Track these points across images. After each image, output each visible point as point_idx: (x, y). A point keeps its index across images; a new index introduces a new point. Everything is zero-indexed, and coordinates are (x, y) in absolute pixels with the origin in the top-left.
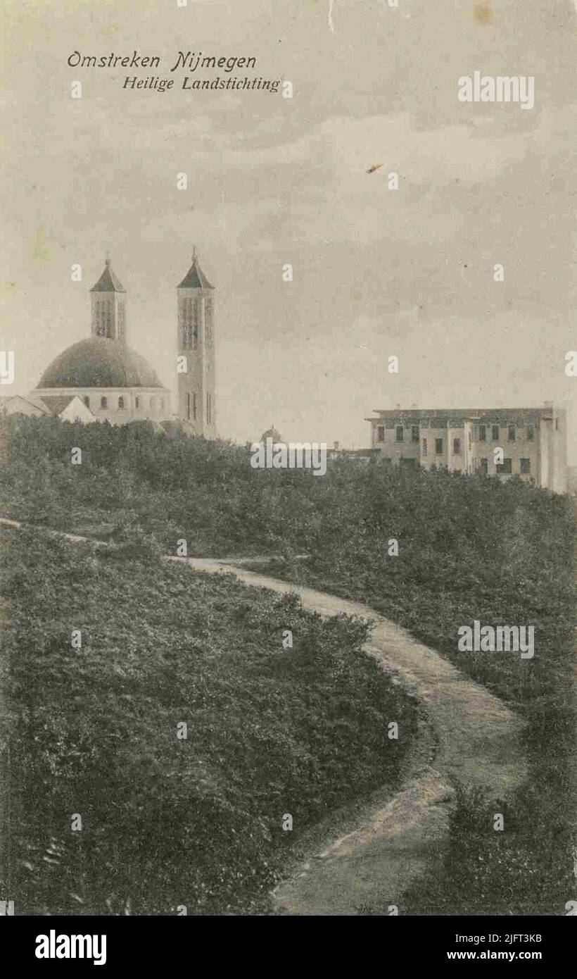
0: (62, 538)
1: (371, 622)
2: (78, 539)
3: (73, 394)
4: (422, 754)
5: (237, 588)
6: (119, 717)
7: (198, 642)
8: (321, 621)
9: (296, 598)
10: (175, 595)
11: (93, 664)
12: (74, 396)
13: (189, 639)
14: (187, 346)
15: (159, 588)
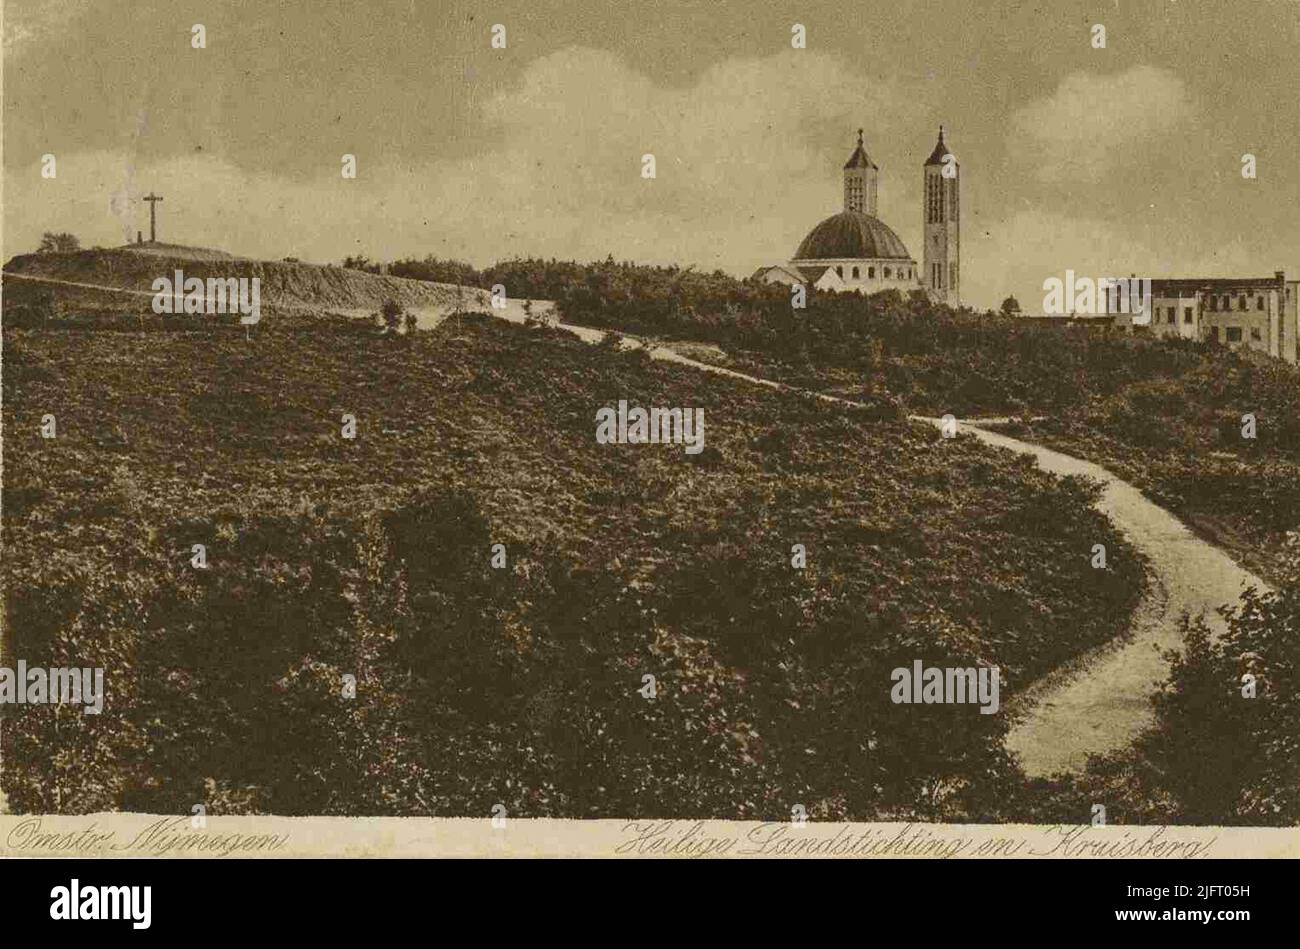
0: (818, 398)
1: (1105, 483)
2: (831, 399)
3: (825, 265)
4: (1151, 610)
5: (978, 447)
6: (867, 565)
7: (940, 497)
8: (1055, 480)
9: (1035, 457)
10: (918, 453)
11: (845, 516)
12: (828, 267)
13: (933, 494)
14: (933, 220)
15: (905, 446)
